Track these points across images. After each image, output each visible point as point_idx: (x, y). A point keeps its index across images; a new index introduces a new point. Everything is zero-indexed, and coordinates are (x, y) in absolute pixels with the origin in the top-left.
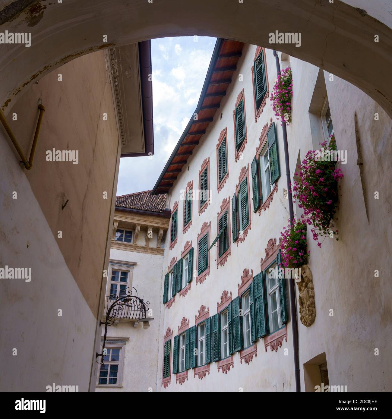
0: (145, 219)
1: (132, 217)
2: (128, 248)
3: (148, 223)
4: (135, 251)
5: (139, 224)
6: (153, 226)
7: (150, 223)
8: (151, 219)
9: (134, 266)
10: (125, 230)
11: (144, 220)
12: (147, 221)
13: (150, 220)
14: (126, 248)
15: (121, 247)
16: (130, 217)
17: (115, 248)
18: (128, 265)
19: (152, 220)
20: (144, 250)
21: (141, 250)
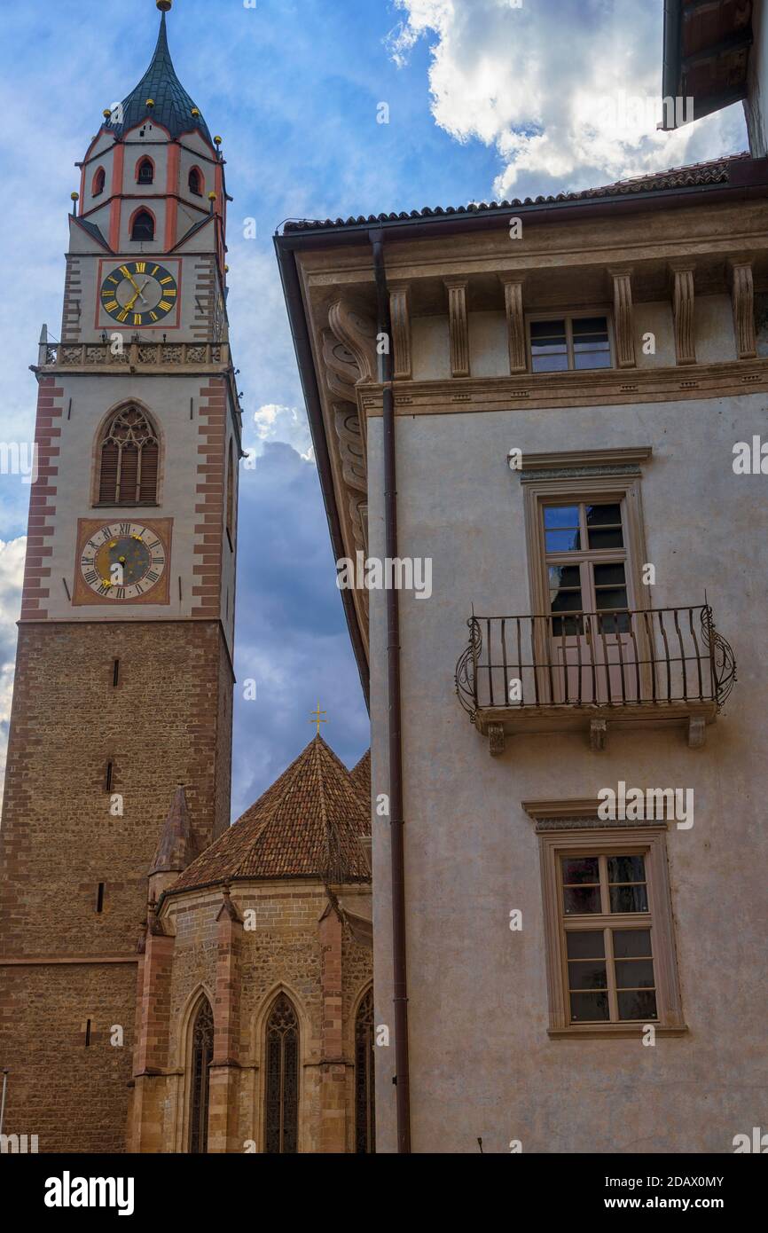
0: (646, 234)
1: (579, 239)
2: (598, 391)
3: (663, 248)
4: (632, 398)
5: (620, 267)
6: (695, 258)
7: (676, 248)
8: (673, 226)
9: (643, 469)
10: (569, 316)
11: (642, 241)
12: (655, 241)
13: (671, 232)
14: (586, 392)
15: (561, 393)
16: (569, 241)
17: (535, 404)
18: (612, 467)
19: (682, 231)
20: (676, 387)
21: (661, 388)
